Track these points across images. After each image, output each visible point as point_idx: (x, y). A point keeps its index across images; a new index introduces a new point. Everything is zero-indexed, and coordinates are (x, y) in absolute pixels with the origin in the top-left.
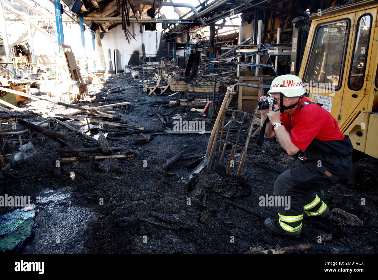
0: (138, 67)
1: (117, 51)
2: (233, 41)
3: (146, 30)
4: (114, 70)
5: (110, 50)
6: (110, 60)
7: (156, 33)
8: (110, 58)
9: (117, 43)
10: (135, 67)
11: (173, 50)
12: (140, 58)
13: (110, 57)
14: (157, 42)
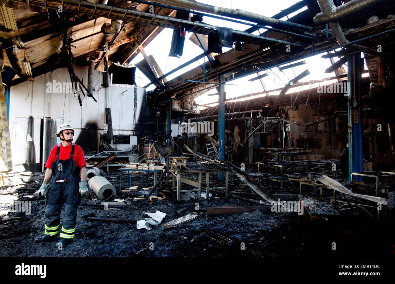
0: (96, 157)
1: (50, 122)
2: (261, 110)
3: (114, 82)
4: (38, 161)
5: (31, 119)
6: (30, 139)
7: (135, 89)
8: (31, 135)
9: (49, 104)
10: (90, 157)
11: (165, 123)
12: (99, 136)
13: (31, 132)
14: (135, 106)
